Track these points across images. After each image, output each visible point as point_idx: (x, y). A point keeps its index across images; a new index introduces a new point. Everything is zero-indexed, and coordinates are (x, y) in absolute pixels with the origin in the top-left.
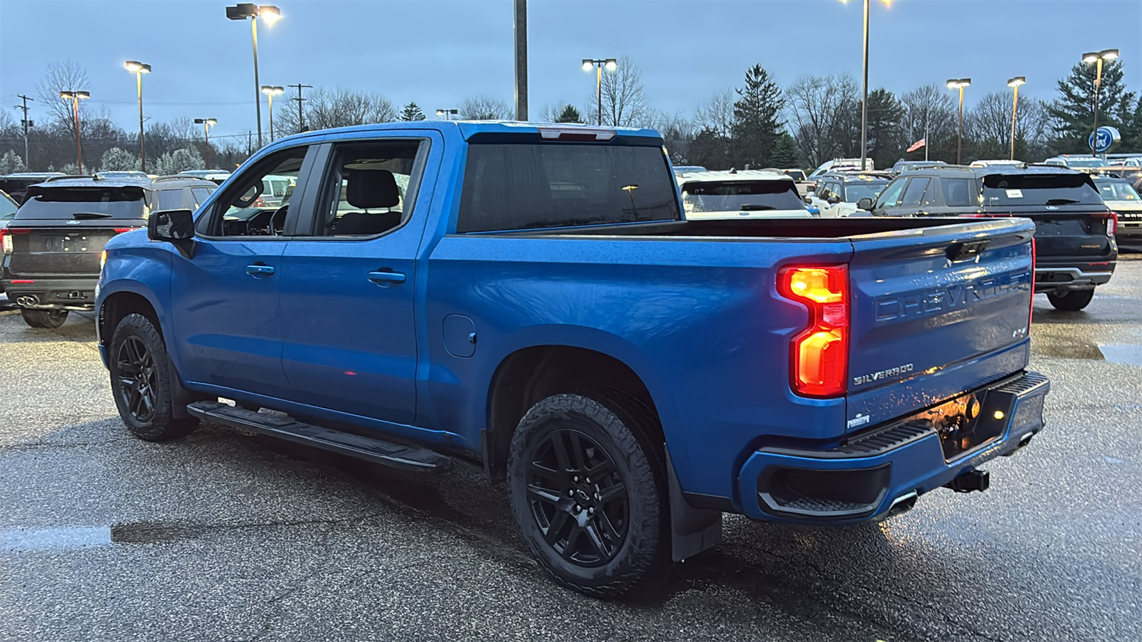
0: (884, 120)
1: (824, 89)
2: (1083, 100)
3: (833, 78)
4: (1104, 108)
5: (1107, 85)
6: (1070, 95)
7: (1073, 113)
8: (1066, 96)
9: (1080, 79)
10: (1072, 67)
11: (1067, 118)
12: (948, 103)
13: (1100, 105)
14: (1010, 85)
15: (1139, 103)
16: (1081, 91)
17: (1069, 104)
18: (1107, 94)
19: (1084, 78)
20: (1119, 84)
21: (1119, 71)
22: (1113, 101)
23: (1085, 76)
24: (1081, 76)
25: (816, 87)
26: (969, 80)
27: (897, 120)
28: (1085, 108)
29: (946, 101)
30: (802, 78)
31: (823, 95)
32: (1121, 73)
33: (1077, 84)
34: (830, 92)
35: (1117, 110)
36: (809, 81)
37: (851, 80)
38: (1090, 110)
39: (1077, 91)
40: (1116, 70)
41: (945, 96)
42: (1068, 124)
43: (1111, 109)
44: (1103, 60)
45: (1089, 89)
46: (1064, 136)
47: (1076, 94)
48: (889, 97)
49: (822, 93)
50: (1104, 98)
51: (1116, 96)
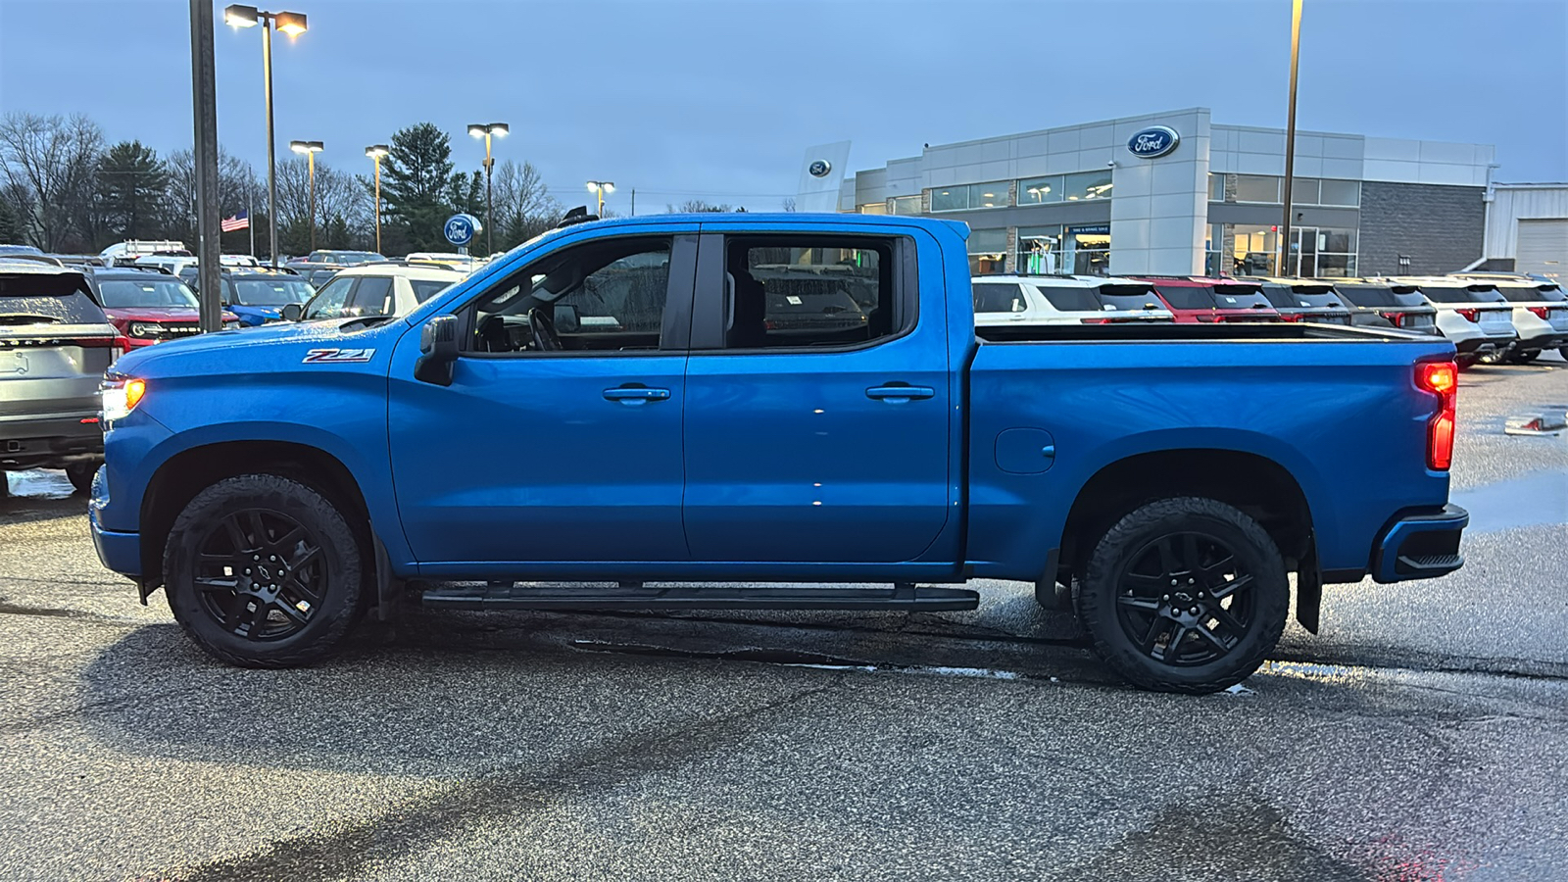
0: (141, 186)
1: (48, 134)
2: (407, 178)
3: (61, 119)
4: (432, 189)
5: (433, 161)
6: (392, 170)
7: (396, 193)
8: (387, 171)
9: (403, 151)
10: (392, 135)
11: (390, 199)
12: (238, 169)
13: (427, 185)
14: (370, 154)
15: (472, 187)
16: (404, 167)
17: (391, 180)
18: (434, 173)
19: (406, 150)
20: (447, 161)
21: (445, 145)
22: (442, 182)
23: (408, 148)
24: (403, 148)
25: (35, 131)
26: (320, 145)
27: (161, 187)
28: (411, 188)
29: (235, 166)
30: (12, 116)
31: (49, 145)
32: (448, 147)
33: (400, 158)
34: (60, 139)
35: (447, 193)
36: (23, 122)
37: (93, 125)
38: (417, 190)
39: (399, 165)
40: (442, 144)
41: (233, 160)
42: (391, 206)
43: (440, 192)
44: (492, 135)
45: (414, 165)
46: (387, 221)
47: (399, 170)
48: (148, 156)
49: (46, 141)
50: (431, 178)
51: (445, 177)
